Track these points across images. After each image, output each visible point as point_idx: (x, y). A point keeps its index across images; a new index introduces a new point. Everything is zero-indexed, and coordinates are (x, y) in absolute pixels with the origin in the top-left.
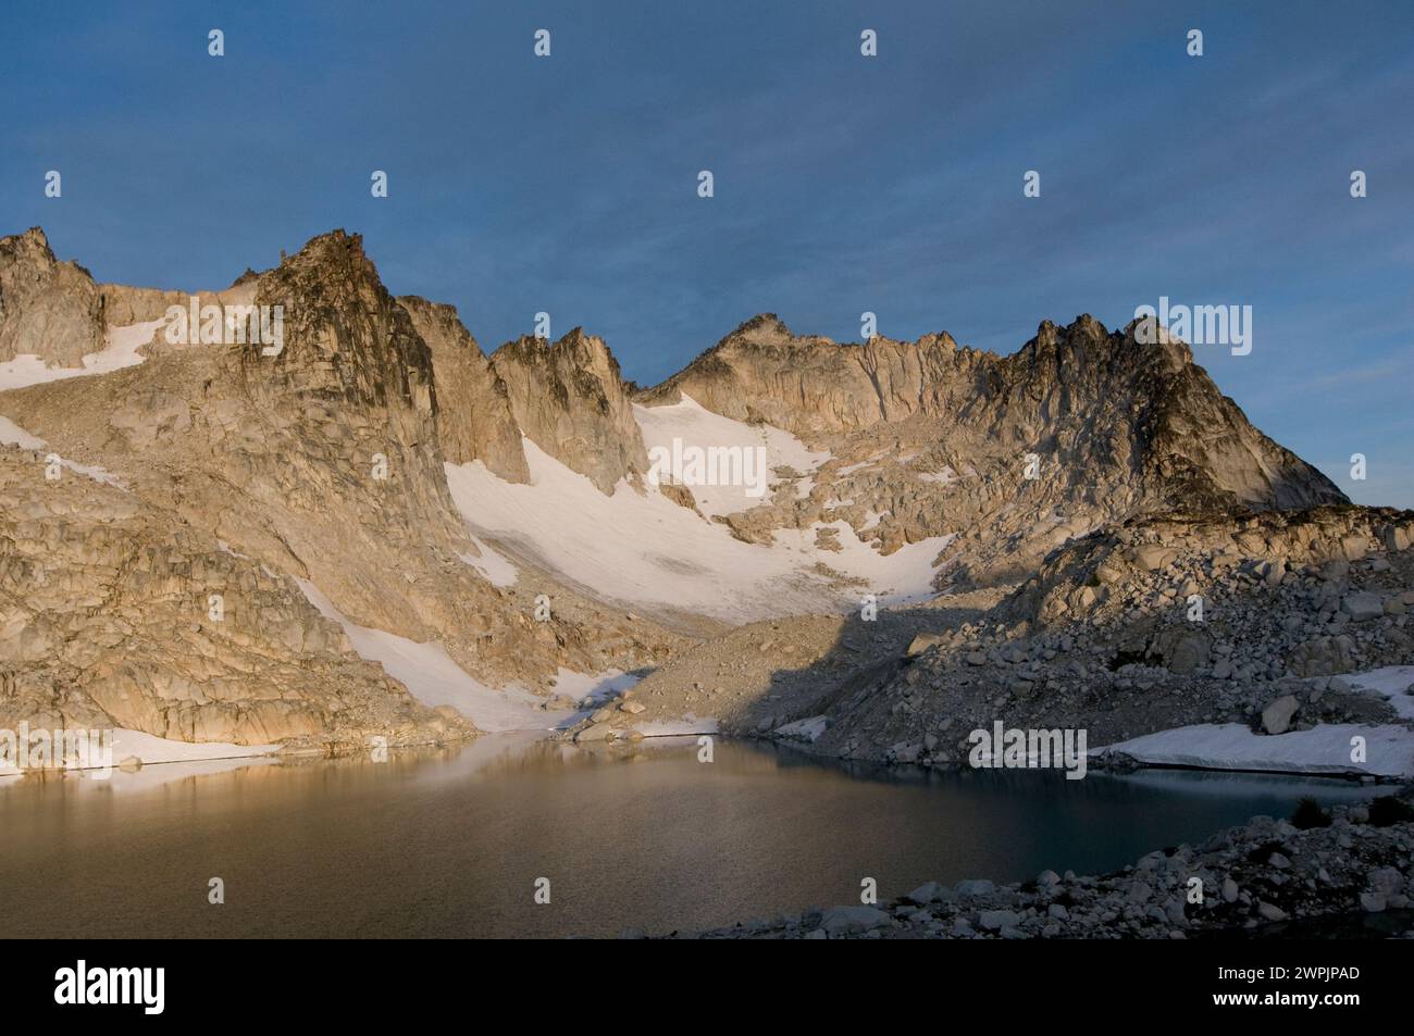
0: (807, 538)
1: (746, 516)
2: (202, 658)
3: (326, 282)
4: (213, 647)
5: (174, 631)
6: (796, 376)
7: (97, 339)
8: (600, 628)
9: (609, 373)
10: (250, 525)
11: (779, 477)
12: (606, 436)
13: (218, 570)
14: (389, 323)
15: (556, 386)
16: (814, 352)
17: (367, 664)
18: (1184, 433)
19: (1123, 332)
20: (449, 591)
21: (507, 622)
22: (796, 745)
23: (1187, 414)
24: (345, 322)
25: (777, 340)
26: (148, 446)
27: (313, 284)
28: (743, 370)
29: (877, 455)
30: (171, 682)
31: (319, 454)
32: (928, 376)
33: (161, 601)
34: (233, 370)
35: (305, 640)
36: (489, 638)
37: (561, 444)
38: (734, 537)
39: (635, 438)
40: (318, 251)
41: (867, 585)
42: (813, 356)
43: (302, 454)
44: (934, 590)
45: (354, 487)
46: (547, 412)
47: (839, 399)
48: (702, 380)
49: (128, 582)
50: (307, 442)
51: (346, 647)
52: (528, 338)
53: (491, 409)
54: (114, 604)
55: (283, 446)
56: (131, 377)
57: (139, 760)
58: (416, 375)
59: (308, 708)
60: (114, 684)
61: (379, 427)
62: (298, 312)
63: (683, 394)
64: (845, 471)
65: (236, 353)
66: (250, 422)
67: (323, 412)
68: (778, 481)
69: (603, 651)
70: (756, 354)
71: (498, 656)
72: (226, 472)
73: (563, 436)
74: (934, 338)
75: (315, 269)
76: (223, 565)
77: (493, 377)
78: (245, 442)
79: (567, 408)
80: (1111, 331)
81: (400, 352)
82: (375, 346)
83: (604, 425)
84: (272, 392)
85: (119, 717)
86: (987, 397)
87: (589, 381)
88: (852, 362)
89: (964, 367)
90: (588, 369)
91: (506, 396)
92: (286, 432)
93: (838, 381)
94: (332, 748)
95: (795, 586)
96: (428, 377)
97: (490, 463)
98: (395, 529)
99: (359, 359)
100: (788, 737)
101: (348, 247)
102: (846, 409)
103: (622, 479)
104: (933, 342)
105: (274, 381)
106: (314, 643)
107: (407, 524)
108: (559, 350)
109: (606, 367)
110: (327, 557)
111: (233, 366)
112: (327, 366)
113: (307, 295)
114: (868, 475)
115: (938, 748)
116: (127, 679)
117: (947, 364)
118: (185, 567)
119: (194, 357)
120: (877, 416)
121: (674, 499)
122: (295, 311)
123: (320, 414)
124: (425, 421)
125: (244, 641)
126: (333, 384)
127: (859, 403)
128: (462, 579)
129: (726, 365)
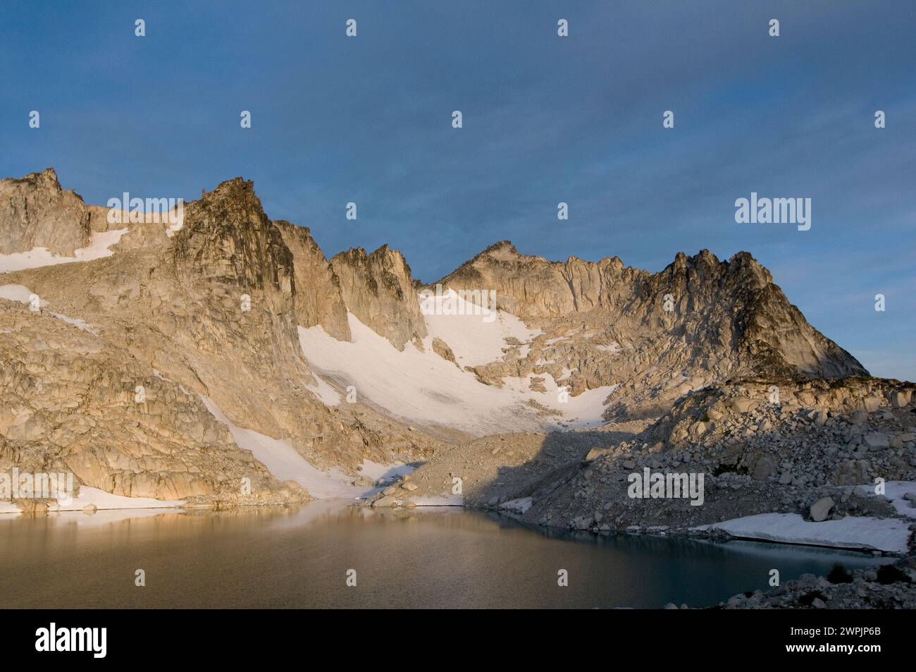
0: (524, 384)
1: (486, 368)
2: (139, 443)
3: (229, 209)
4: (145, 436)
5: (122, 425)
6: (522, 281)
7: (84, 239)
8: (391, 436)
9: (404, 274)
10: (174, 361)
11: (508, 344)
12: (400, 313)
13: (152, 388)
14: (267, 237)
15: (371, 281)
16: (534, 266)
17: (242, 452)
18: (765, 327)
19: (729, 262)
20: (296, 407)
21: (332, 429)
22: (513, 515)
23: (768, 314)
24: (240, 235)
25: (511, 258)
26: (112, 308)
27: (221, 211)
28: (488, 276)
29: (570, 333)
30: (118, 458)
31: (220, 317)
32: (605, 284)
33: (115, 406)
34: (168, 262)
35: (204, 435)
36: (320, 438)
37: (372, 317)
38: (479, 381)
39: (419, 316)
40: (225, 190)
41: (561, 415)
42: (533, 269)
43: (208, 317)
44: (604, 419)
45: (240, 339)
46: (364, 296)
47: (549, 297)
48: (462, 281)
49: (95, 393)
50: (212, 310)
51: (230, 440)
52: (354, 250)
53: (329, 294)
54: (85, 407)
55: (197, 311)
56: (104, 264)
57: (95, 507)
58: (283, 270)
59: (204, 478)
60: (82, 458)
61: (258, 302)
62: (211, 228)
63: (450, 289)
64: (550, 342)
65: (171, 252)
66: (177, 295)
67: (224, 291)
68: (507, 347)
69: (393, 450)
70: (497, 266)
71: (326, 450)
72: (161, 326)
73: (373, 313)
74: (610, 261)
75: (223, 201)
76: (155, 385)
77: (331, 274)
78: (173, 307)
79: (376, 295)
80: (721, 260)
81: (273, 256)
82: (258, 251)
83: (399, 307)
84: (192, 277)
85: (84, 479)
86: (642, 299)
87: (391, 278)
88: (557, 273)
89: (628, 279)
90: (391, 271)
91: (339, 286)
92: (199, 303)
93: (548, 285)
94: (218, 504)
95: (516, 414)
96: (290, 272)
97: (327, 327)
98: (265, 367)
99: (248, 259)
100: (509, 510)
101: (244, 188)
102: (552, 303)
103: (409, 341)
104: (609, 263)
105: (194, 271)
106: (210, 437)
107: (272, 364)
108: (373, 258)
109: (402, 270)
110: (220, 383)
111: (169, 260)
112: (227, 262)
113: (217, 217)
114: (565, 345)
115: (603, 521)
116: (91, 455)
117: (617, 277)
118: (132, 385)
119: (144, 253)
120: (572, 308)
121: (441, 355)
122: (209, 227)
123: (221, 292)
124: (287, 300)
125: (166, 434)
126: (230, 273)
127: (561, 299)
128: (306, 401)
129: (477, 272)
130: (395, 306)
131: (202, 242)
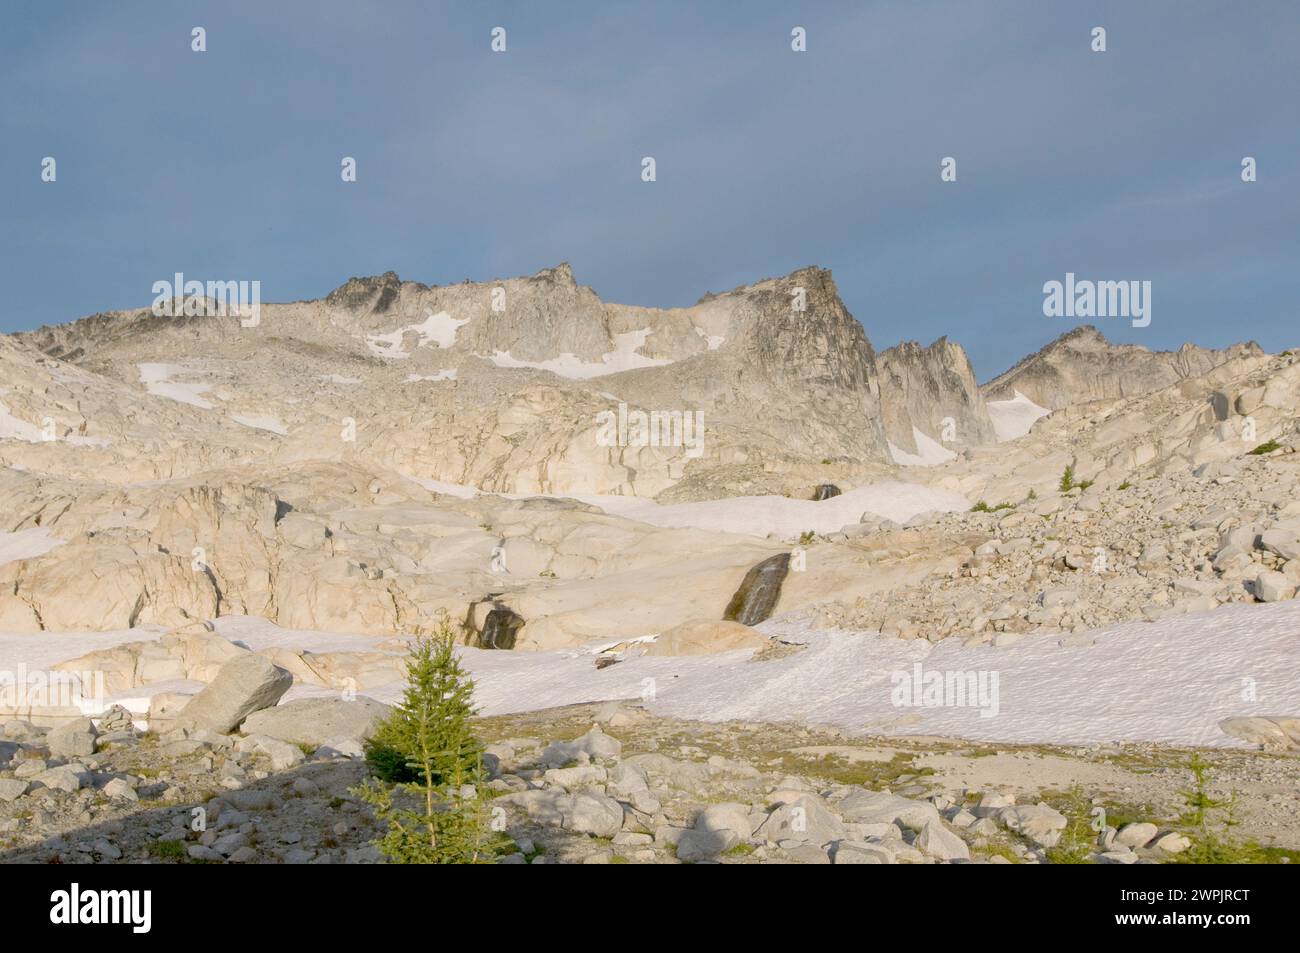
6: (1115, 378)
7: (608, 342)
9: (968, 373)
12: (968, 422)
14: (851, 333)
15: (930, 382)
16: (1131, 358)
24: (830, 332)
25: (1097, 348)
28: (1067, 373)
31: (827, 421)
34: (755, 364)
39: (988, 425)
42: (1130, 362)
43: (817, 420)
46: (923, 402)
48: (1032, 381)
50: (820, 413)
52: (906, 344)
53: (892, 397)
55: (806, 415)
56: (684, 368)
58: (869, 369)
61: (856, 404)
62: (800, 325)
63: (1016, 392)
65: (755, 352)
66: (777, 398)
67: (824, 393)
70: (1079, 359)
72: (771, 431)
74: (1244, 347)
77: (889, 373)
78: (777, 411)
79: (938, 399)
81: (860, 353)
83: (966, 414)
84: (786, 378)
87: (953, 378)
88: (1167, 366)
90: (952, 369)
91: (901, 389)
93: (1153, 382)
96: (875, 371)
99: (840, 357)
101: (823, 278)
104: (1243, 350)
105: (785, 372)
108: (929, 354)
109: (965, 367)
111: (755, 360)
112: (822, 361)
124: (876, 402)
126: (826, 374)
129: (1053, 368)
130: (961, 412)
131: (790, 341)
